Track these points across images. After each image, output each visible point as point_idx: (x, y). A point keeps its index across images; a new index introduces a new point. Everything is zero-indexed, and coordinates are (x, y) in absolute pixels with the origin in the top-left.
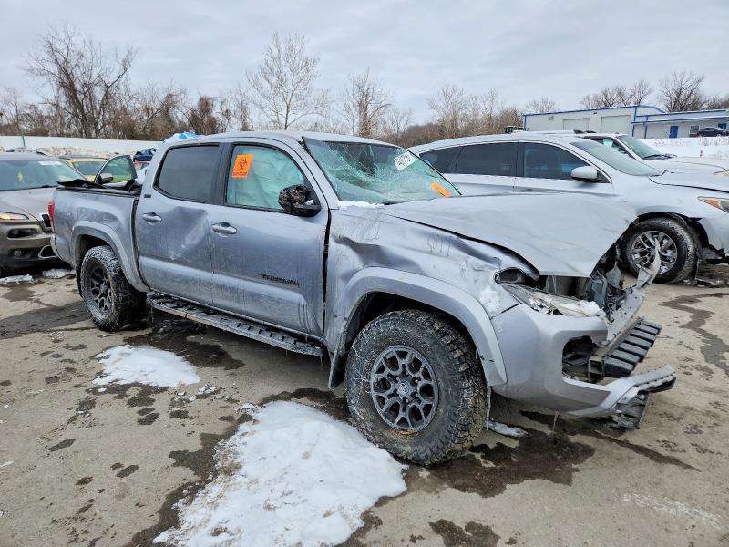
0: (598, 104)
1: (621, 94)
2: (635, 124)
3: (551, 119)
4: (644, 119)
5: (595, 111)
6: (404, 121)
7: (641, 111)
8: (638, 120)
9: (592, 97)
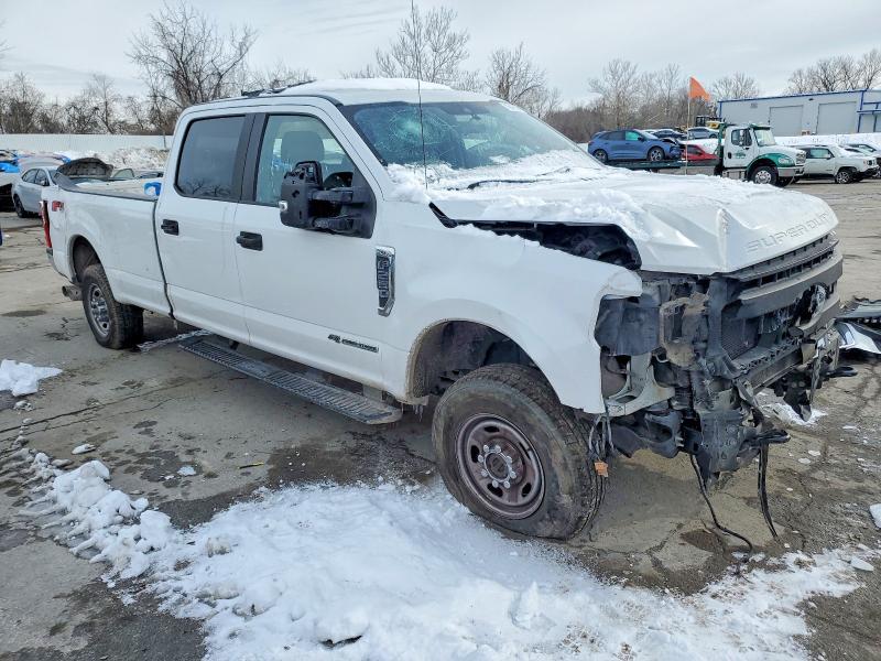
0: (815, 83)
1: (845, 69)
2: (862, 114)
3: (754, 106)
4: (873, 107)
5: (811, 97)
6: (547, 104)
7: (868, 97)
8: (865, 108)
9: (805, 73)
